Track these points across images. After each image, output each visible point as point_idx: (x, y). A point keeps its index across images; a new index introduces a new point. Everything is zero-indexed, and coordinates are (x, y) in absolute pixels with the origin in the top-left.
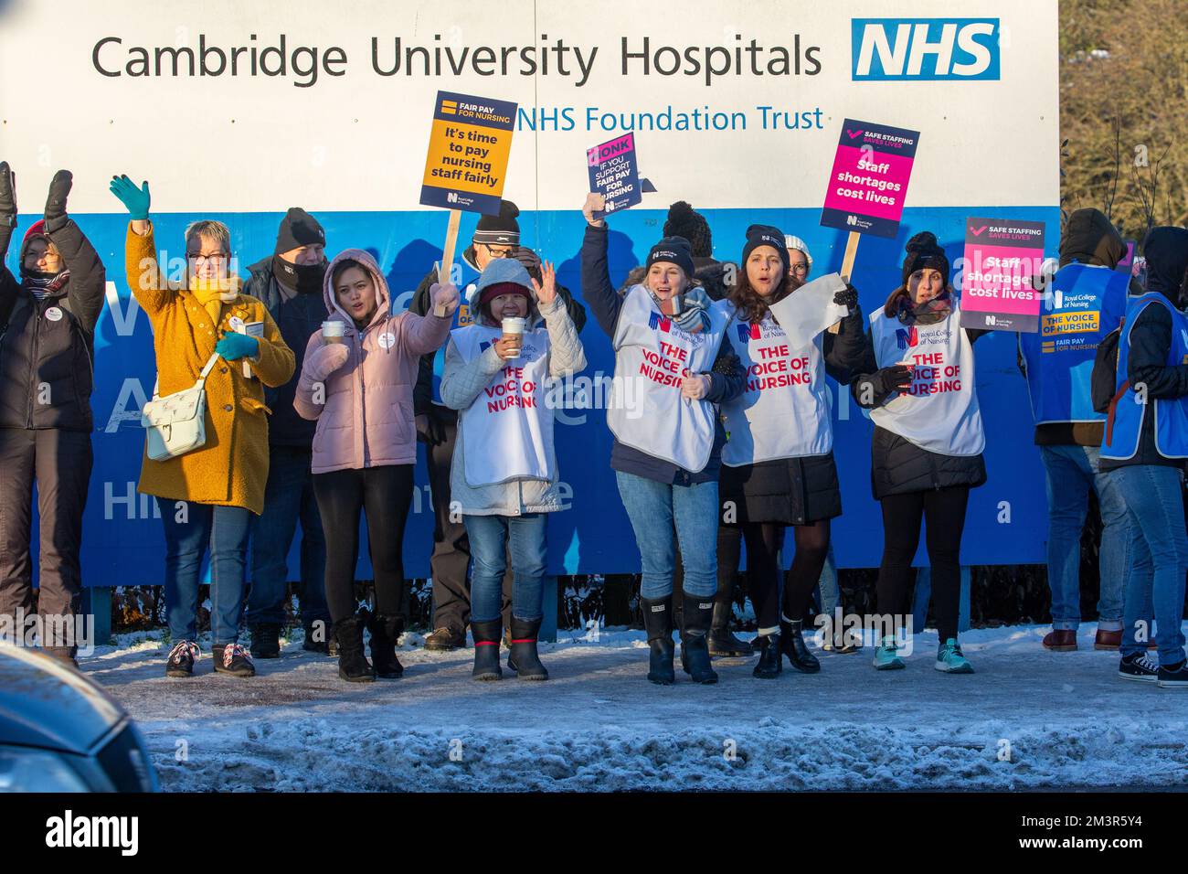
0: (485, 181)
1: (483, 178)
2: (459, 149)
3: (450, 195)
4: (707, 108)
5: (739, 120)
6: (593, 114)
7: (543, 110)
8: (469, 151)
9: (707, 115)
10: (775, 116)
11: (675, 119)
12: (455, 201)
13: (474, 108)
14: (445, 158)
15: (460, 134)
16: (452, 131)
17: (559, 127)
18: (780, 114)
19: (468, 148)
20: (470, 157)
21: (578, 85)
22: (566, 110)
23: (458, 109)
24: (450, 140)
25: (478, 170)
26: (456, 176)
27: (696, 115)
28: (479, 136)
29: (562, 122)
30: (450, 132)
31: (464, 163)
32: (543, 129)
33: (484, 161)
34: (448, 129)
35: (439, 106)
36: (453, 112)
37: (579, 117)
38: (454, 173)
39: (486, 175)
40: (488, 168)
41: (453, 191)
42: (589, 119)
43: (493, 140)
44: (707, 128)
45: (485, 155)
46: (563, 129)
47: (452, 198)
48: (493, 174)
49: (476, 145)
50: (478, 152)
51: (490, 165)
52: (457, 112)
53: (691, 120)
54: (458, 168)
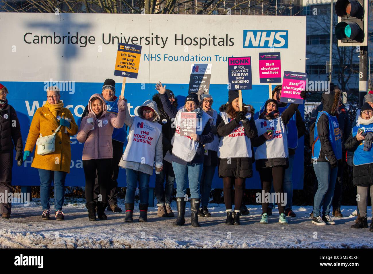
0: (133, 68)
1: (132, 68)
2: (125, 59)
3: (123, 73)
4: (200, 55)
5: (209, 58)
6: (166, 56)
7: (151, 55)
8: (128, 60)
9: (200, 57)
10: (220, 58)
11: (190, 58)
12: (124, 74)
13: (129, 47)
14: (121, 62)
15: (125, 55)
16: (123, 54)
17: (156, 60)
18: (221, 57)
19: (128, 59)
20: (128, 62)
21: (162, 48)
22: (158, 55)
23: (125, 48)
24: (122, 57)
25: (131, 65)
26: (125, 67)
27: (196, 57)
28: (131, 56)
29: (157, 58)
30: (122, 55)
31: (127, 64)
32: (151, 60)
33: (132, 63)
34: (122, 54)
35: (119, 47)
36: (123, 49)
37: (162, 57)
38: (124, 66)
39: (133, 67)
40: (134, 65)
41: (124, 72)
42: (165, 57)
43: (135, 57)
44: (200, 61)
45: (133, 61)
46: (157, 60)
47: (124, 73)
48: (135, 67)
49: (130, 58)
50: (131, 60)
51: (134, 64)
52: (124, 49)
53: (195, 59)
54: (125, 65)
